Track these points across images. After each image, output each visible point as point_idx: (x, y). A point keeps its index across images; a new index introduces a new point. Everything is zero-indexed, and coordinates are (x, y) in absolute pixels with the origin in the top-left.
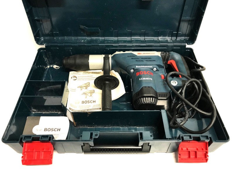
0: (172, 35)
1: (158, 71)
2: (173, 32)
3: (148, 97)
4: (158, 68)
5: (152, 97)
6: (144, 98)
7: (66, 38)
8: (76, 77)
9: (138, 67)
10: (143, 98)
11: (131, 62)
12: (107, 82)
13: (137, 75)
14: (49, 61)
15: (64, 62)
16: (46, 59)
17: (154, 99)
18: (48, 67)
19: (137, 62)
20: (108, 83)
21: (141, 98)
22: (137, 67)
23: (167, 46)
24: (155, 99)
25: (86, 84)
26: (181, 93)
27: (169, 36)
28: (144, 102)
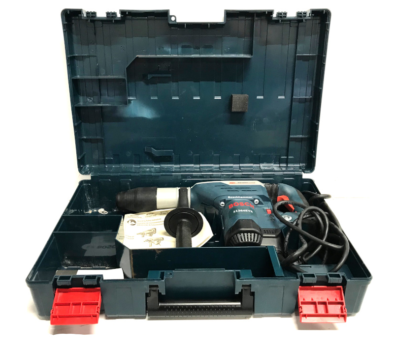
0: (280, 161)
1: (262, 204)
2: (280, 156)
3: (247, 232)
4: (261, 200)
5: (254, 232)
6: (242, 234)
7: (123, 165)
8: (135, 222)
9: (231, 197)
10: (240, 235)
11: (222, 192)
12: (184, 220)
13: (230, 208)
14: (92, 201)
15: (119, 198)
16: (88, 199)
17: (256, 235)
18: (90, 212)
19: (229, 192)
20: (185, 222)
21: (236, 234)
22: (229, 197)
23: (273, 176)
24: (258, 235)
25: (151, 230)
26: (297, 224)
27: (275, 163)
28: (242, 240)
